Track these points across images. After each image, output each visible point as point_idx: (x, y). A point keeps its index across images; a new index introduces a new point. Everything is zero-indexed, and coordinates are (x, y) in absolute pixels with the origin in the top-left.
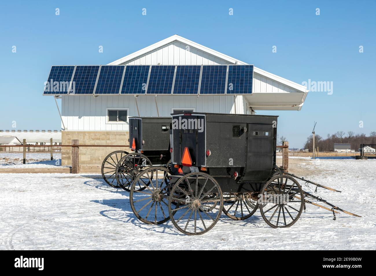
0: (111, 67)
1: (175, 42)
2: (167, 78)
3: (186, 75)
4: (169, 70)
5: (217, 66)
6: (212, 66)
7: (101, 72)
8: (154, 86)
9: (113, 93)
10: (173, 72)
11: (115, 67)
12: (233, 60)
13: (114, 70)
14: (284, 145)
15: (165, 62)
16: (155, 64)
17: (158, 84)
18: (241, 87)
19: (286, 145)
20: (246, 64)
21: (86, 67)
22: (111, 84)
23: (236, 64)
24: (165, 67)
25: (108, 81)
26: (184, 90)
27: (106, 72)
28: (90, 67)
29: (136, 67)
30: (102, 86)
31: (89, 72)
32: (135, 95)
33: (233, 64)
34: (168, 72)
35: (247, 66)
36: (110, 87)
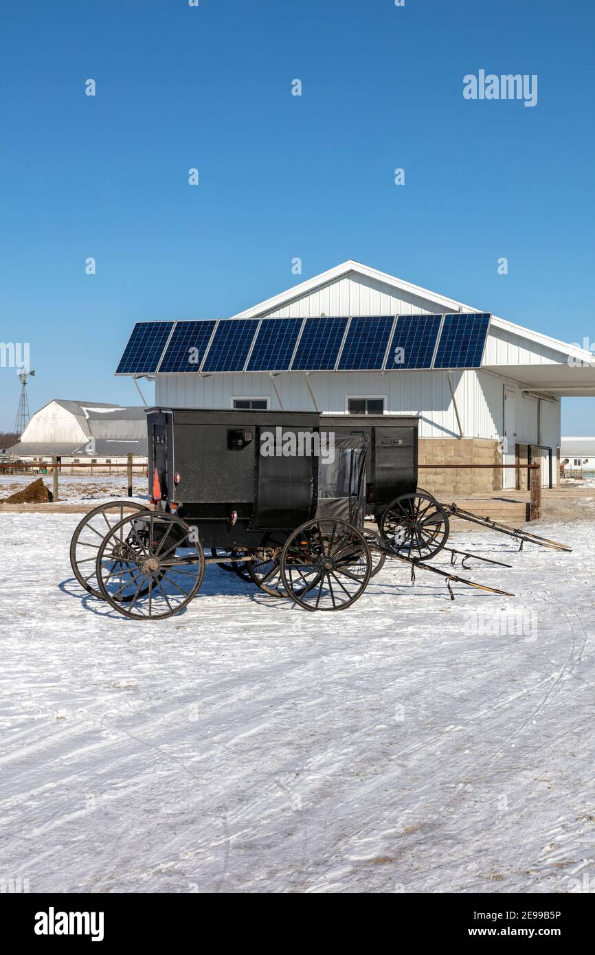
0: (236, 322)
1: (351, 274)
2: (331, 341)
3: (365, 335)
4: (336, 325)
5: (423, 317)
6: (416, 317)
7: (218, 332)
8: (305, 357)
9: (233, 369)
10: (343, 330)
11: (242, 322)
12: (454, 305)
13: (241, 327)
14: (532, 463)
15: (333, 312)
16: (315, 314)
17: (314, 351)
18: (461, 354)
19: (535, 464)
20: (479, 312)
21: (193, 323)
22: (231, 353)
23: (459, 312)
24: (331, 319)
25: (226, 348)
26: (358, 361)
27: (225, 332)
28: (200, 323)
29: (279, 321)
30: (216, 358)
31: (196, 333)
32: (271, 373)
33: (455, 311)
34: (335, 330)
35: (479, 316)
36: (230, 358)
